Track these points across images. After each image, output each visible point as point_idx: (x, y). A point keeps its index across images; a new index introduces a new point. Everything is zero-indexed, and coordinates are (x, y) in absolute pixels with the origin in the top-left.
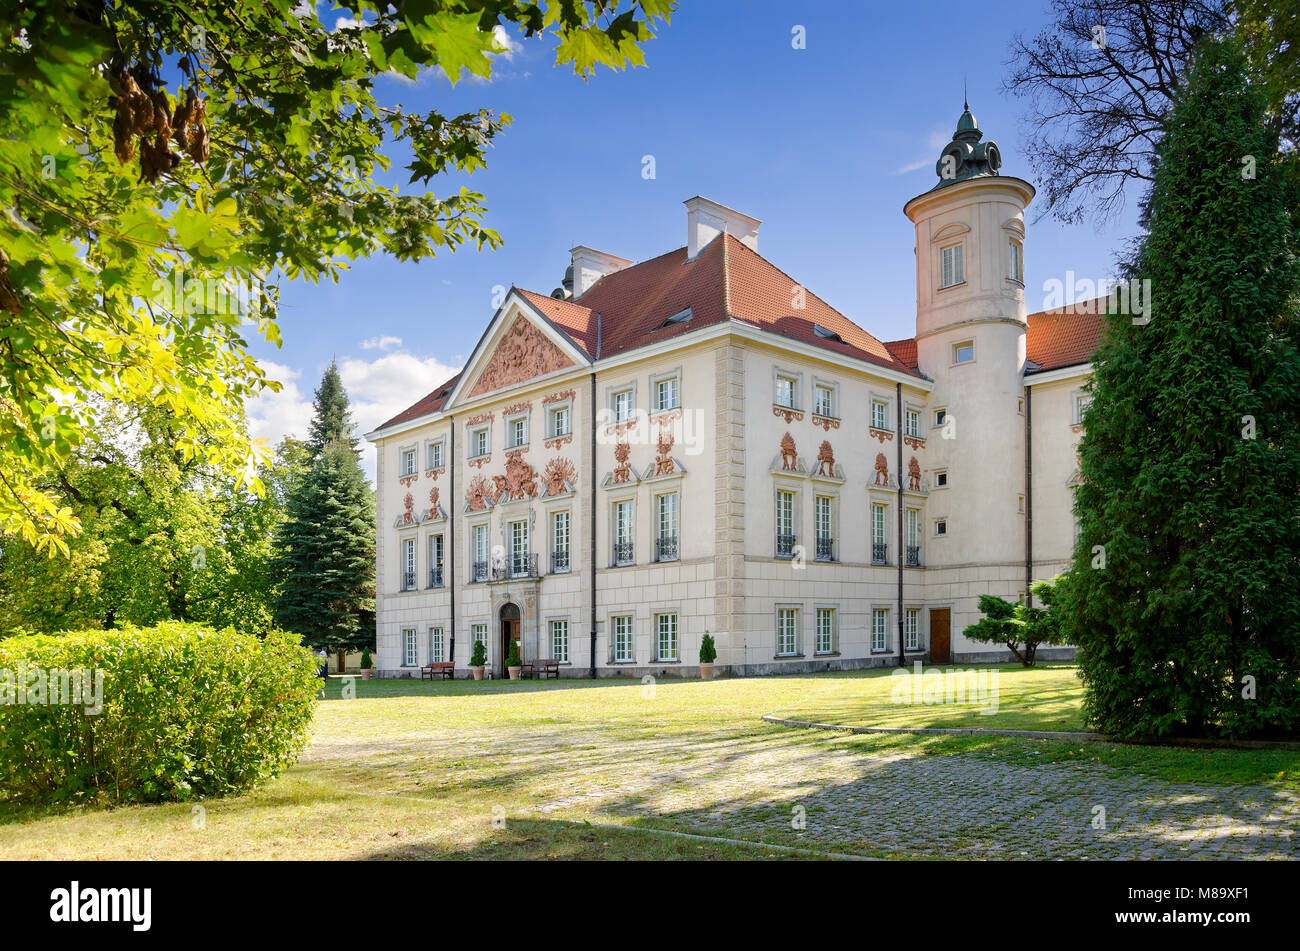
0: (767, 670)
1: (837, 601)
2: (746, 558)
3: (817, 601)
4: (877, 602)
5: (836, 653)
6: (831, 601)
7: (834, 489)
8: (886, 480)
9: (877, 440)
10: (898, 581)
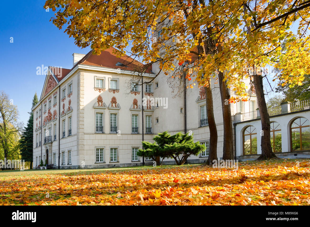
0: (92, 167)
1: (118, 146)
2: (85, 134)
3: (110, 146)
4: (133, 145)
5: (118, 162)
6: (116, 146)
7: (117, 111)
8: (137, 107)
9: (134, 94)
10: (142, 139)
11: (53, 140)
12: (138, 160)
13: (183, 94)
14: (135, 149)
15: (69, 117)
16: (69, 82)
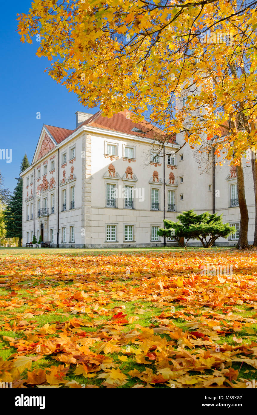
0: (101, 246)
1: (134, 223)
2: (92, 207)
3: (124, 223)
4: (153, 223)
5: (134, 241)
6: (132, 223)
7: (133, 183)
8: (158, 180)
9: (154, 166)
10: (163, 216)
11: (50, 212)
12: (158, 241)
13: (211, 170)
14: (154, 228)
15: (71, 187)
16: (71, 145)
